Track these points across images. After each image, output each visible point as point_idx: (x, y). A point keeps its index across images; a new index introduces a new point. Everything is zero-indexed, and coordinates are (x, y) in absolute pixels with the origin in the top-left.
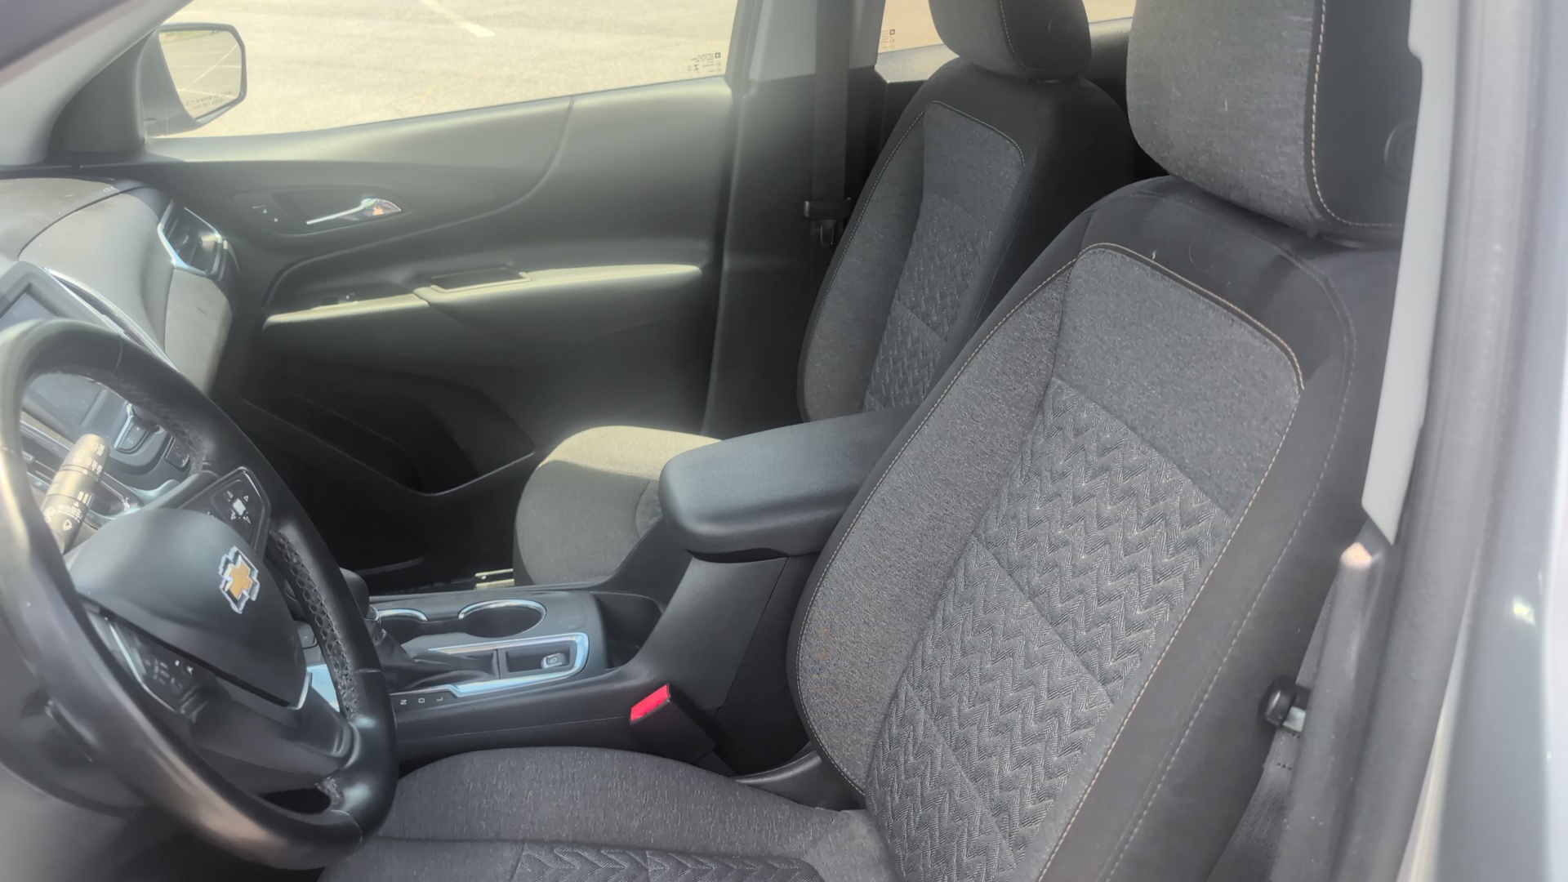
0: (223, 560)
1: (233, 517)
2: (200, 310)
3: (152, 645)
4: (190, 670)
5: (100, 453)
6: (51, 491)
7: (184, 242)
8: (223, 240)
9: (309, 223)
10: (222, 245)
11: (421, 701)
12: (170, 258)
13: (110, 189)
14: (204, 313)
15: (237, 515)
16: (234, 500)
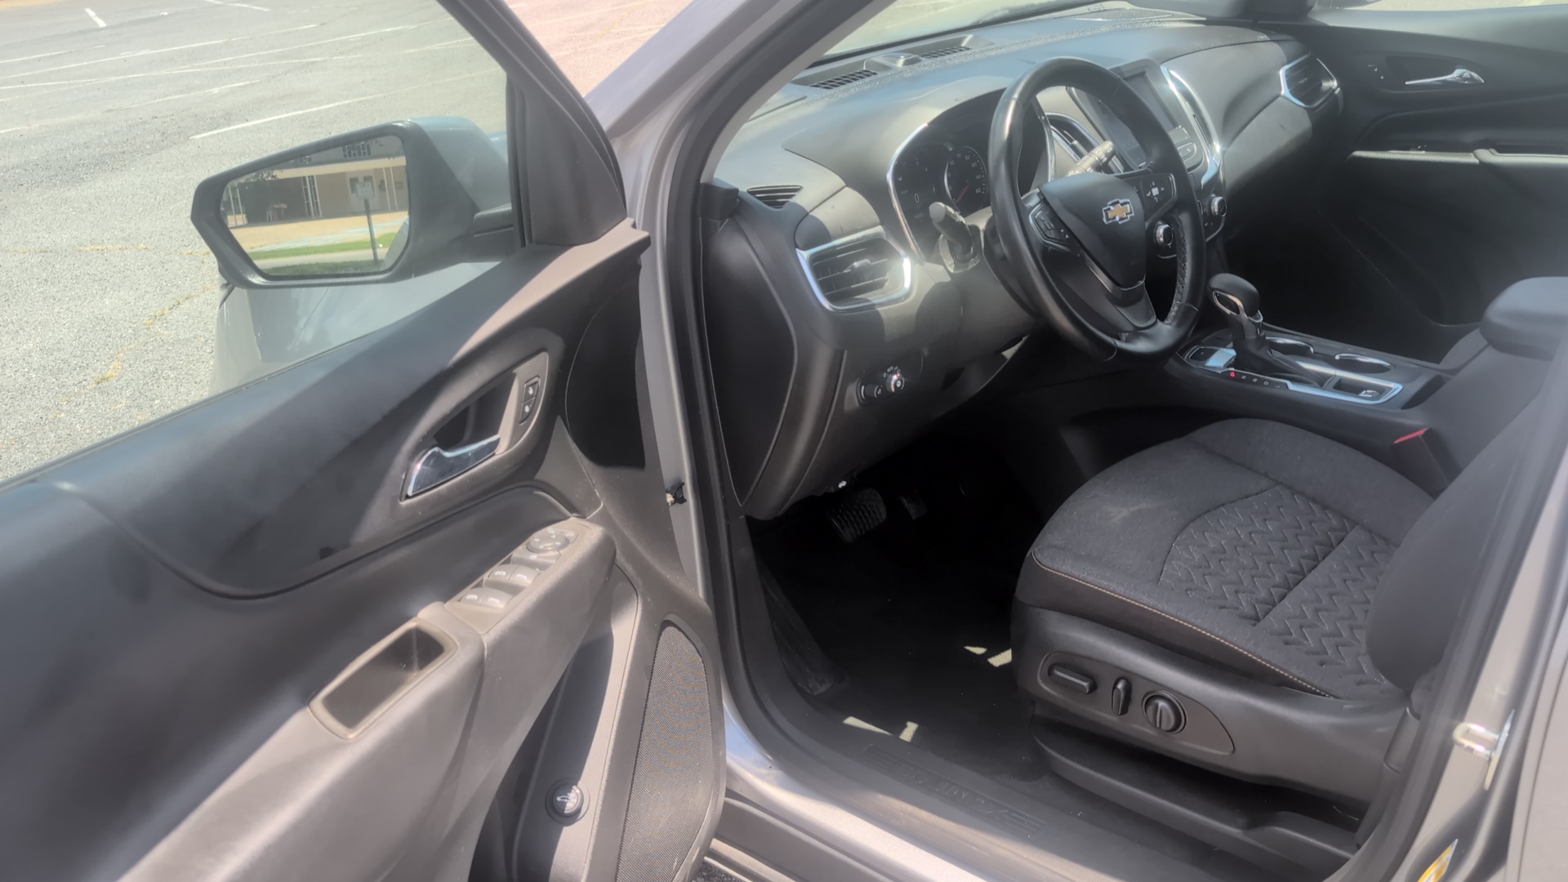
0: (1116, 200)
1: (1149, 194)
2: (1282, 126)
3: (1054, 217)
4: (1067, 236)
5: (1108, 152)
6: (1078, 164)
7: (1300, 82)
8: (1338, 87)
9: (1407, 83)
10: (1334, 90)
11: (1266, 383)
12: (1281, 89)
13: (1263, 37)
14: (1284, 128)
15: (1152, 194)
16: (1154, 187)
